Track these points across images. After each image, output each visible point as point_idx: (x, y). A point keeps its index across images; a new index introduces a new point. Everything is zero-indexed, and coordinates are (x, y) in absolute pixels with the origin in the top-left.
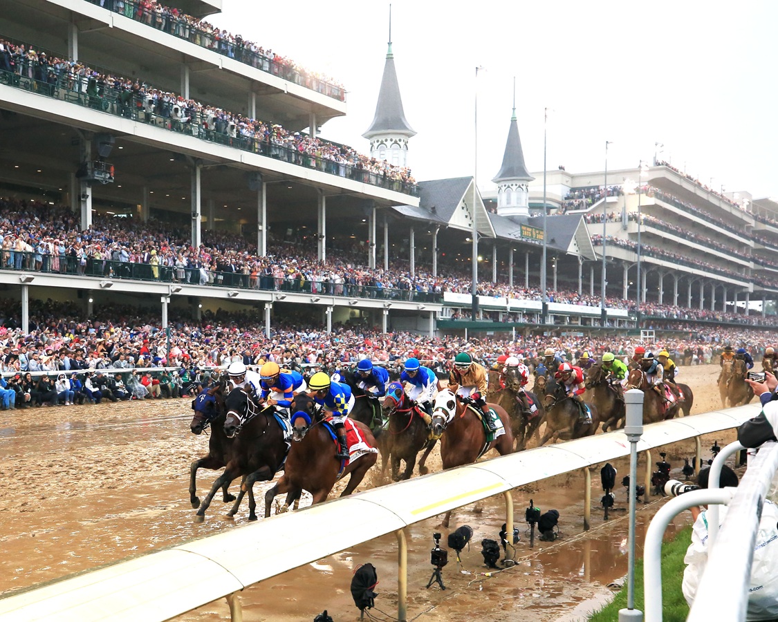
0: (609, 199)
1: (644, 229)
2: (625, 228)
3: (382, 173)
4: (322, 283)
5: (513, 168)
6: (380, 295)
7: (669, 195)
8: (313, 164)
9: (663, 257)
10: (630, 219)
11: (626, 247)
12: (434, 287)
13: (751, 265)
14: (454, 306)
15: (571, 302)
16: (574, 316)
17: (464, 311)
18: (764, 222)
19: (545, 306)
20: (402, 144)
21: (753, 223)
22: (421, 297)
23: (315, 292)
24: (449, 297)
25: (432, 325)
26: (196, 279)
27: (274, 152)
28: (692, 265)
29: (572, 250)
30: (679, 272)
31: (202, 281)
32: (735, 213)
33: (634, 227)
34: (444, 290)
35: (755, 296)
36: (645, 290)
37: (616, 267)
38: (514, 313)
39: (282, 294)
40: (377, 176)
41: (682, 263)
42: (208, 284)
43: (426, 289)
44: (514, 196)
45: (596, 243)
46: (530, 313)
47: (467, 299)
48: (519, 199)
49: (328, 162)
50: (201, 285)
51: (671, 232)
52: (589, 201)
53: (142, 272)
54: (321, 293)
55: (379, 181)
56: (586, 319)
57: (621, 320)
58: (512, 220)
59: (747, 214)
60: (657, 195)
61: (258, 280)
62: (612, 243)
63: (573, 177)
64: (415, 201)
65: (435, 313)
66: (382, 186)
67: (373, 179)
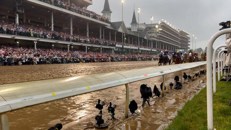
0: (153, 29)
1: (159, 35)
2: (156, 35)
3: (101, 18)
4: (84, 41)
5: (134, 22)
6: (100, 44)
7: (164, 29)
8: (83, 14)
9: (163, 40)
10: (157, 33)
11: (156, 38)
12: (113, 43)
13: (180, 43)
14: (119, 48)
15: (145, 48)
16: (145, 51)
17: (121, 49)
18: (182, 35)
19: (139, 48)
20: (109, 14)
21: (180, 35)
22: (110, 45)
23: (82, 43)
24: (117, 45)
25: (113, 51)
26: (45, 37)
27: (71, 10)
28: (169, 42)
29: (145, 38)
30: (167, 43)
31: (47, 38)
32: (177, 33)
33: (158, 34)
34: (116, 44)
35: (181, 49)
36: (160, 47)
37: (154, 42)
38: (132, 50)
39: (72, 43)
40: (100, 18)
41: (167, 42)
42: (49, 39)
43: (111, 44)
44: (134, 27)
45: (151, 37)
46: (136, 50)
47: (121, 46)
48: (135, 28)
49: (87, 14)
50: (47, 39)
51: (165, 36)
52: (150, 29)
53: (28, 35)
54: (84, 43)
55: (100, 20)
56: (148, 51)
57: (155, 52)
58: (134, 32)
59: (179, 33)
60: (162, 28)
61: (65, 39)
62: (154, 37)
63: (147, 25)
64: (109, 25)
65: (114, 49)
66: (101, 21)
67: (99, 19)
